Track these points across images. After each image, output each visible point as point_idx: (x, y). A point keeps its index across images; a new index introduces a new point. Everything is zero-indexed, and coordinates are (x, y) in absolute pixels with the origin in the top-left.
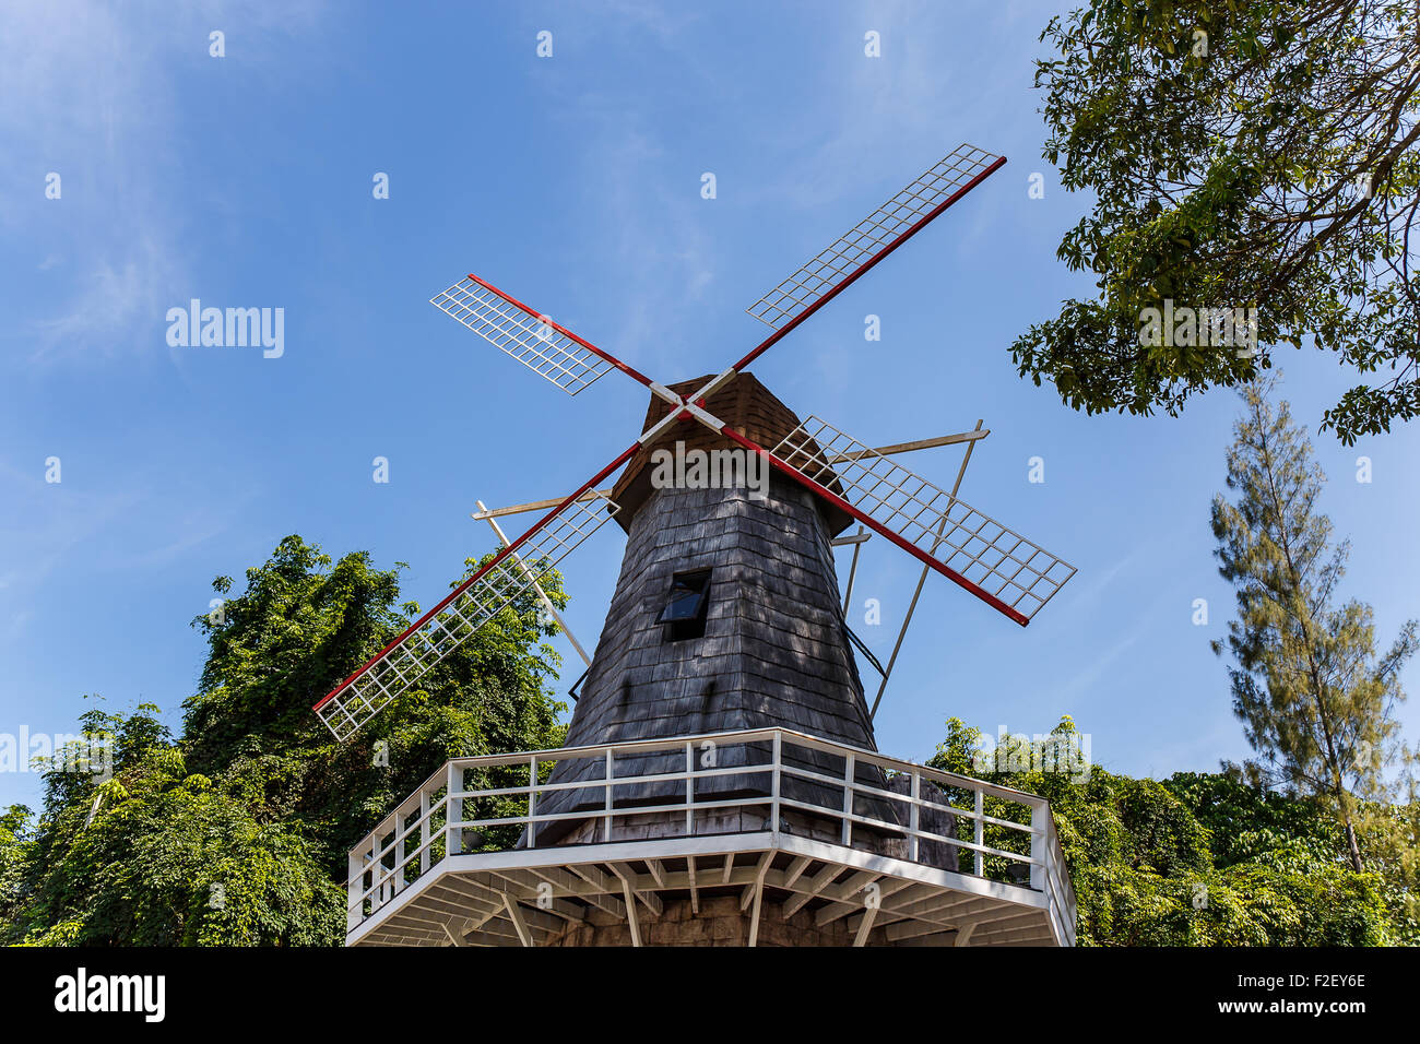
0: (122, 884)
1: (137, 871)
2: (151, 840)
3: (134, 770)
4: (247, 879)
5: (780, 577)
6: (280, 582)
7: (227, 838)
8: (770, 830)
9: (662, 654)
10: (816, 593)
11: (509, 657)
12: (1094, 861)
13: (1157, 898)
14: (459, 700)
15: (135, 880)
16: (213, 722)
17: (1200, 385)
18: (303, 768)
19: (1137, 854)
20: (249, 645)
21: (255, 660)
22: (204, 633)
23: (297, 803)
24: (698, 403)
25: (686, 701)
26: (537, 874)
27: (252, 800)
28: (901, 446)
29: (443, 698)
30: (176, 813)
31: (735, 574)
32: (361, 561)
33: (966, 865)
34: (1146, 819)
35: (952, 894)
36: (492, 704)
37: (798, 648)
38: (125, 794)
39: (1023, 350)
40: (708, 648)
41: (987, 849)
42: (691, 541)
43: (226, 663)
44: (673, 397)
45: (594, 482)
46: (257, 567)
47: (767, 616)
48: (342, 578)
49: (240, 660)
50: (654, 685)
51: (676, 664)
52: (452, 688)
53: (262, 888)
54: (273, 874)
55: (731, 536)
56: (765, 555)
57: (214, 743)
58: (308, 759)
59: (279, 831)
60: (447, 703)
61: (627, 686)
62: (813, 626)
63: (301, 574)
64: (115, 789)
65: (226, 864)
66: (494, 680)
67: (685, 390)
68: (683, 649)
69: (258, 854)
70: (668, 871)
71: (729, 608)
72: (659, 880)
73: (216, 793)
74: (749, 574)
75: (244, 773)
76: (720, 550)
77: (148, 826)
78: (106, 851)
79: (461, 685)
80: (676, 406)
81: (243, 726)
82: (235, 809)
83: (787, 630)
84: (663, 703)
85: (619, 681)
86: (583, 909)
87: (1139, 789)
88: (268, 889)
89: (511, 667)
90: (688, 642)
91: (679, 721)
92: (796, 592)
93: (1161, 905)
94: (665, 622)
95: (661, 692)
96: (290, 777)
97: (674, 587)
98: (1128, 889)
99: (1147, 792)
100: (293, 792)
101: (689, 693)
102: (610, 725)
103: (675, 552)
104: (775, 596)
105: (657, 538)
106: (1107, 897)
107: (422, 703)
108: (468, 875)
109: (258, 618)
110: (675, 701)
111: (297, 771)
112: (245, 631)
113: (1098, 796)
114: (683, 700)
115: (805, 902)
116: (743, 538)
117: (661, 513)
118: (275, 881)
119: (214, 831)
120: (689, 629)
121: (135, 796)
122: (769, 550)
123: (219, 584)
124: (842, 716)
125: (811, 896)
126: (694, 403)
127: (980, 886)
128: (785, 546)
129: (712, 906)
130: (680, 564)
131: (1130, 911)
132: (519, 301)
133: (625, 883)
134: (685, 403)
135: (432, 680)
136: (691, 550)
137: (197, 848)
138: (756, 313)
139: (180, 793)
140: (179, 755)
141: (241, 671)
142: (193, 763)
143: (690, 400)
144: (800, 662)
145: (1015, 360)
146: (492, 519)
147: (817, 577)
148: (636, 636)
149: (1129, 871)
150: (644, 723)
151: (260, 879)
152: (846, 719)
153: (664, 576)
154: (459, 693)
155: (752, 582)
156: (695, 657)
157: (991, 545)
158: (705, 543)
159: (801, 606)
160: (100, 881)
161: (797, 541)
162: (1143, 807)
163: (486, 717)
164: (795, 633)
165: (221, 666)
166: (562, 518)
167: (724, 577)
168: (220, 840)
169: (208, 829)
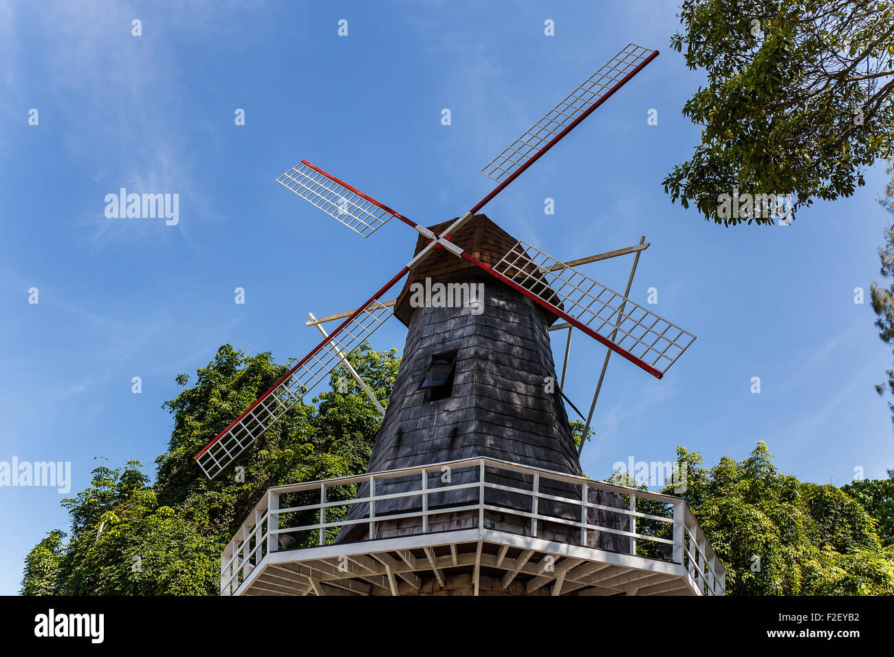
0: (115, 580)
1: (124, 571)
2: (134, 551)
3: (125, 505)
4: (193, 574)
5: (506, 353)
6: (218, 376)
7: (182, 547)
8: (477, 527)
9: (423, 410)
10: (531, 363)
11: (368, 419)
12: (785, 543)
13: (835, 568)
14: (335, 449)
15: (123, 577)
16: (175, 471)
17: (807, 201)
18: (234, 499)
19: (822, 538)
20: (199, 419)
21: (203, 428)
22: (171, 412)
23: (230, 523)
24: (446, 238)
25: (438, 442)
26: (328, 563)
27: (200, 521)
28: (589, 258)
29: (326, 448)
30: (150, 531)
31: (472, 352)
32: (266, 358)
33: (621, 546)
34: (828, 513)
35: (613, 568)
36: (358, 451)
37: (517, 401)
38: (118, 520)
39: (672, 183)
40: (453, 405)
41: (638, 536)
42: (444, 333)
43: (184, 431)
44: (430, 234)
45: (377, 296)
46: (203, 367)
47: (496, 381)
48: (253, 371)
49: (192, 429)
50: (417, 432)
51: (432, 417)
52: (330, 441)
53: (202, 580)
54: (210, 570)
55: (471, 327)
56: (495, 339)
57: (177, 485)
58: (237, 493)
59: (212, 541)
60: (327, 452)
61: (400, 433)
62: (529, 386)
63: (232, 370)
64: (111, 518)
65: (178, 564)
66: (359, 435)
67: (437, 229)
68: (438, 406)
69: (199, 557)
70: (417, 558)
71: (468, 377)
72: (411, 565)
73: (176, 518)
74: (482, 352)
75: (194, 504)
76: (463, 337)
77: (133, 541)
78: (106, 559)
79: (336, 439)
80: (432, 240)
81: (194, 474)
82: (188, 528)
83: (509, 389)
84: (422, 444)
85: (395, 431)
86: (369, 587)
87: (822, 492)
88: (206, 580)
89: (371, 425)
90: (440, 401)
91: (433, 454)
92: (516, 363)
93: (836, 573)
94: (426, 388)
95: (422, 436)
96: (225, 506)
97: (432, 364)
98: (814, 563)
99: (828, 493)
100: (228, 515)
101: (439, 435)
102: (388, 460)
103: (434, 340)
104: (501, 367)
105: (422, 332)
106: (797, 570)
107: (310, 452)
108: (283, 565)
109: (203, 401)
110: (431, 442)
111: (230, 501)
112: (196, 409)
113: (789, 498)
114: (436, 441)
115: (514, 576)
116: (478, 328)
117: (426, 314)
118: (211, 575)
119: (174, 543)
120: (441, 392)
121: (126, 522)
122: (498, 335)
123: (180, 380)
124: (548, 447)
125: (516, 573)
126: (444, 237)
127: (635, 562)
128: (510, 332)
129: (453, 581)
130: (437, 348)
131: (815, 578)
132: (333, 175)
133: (387, 567)
134: (438, 238)
135: (318, 437)
136: (444, 338)
137: (162, 554)
138: (487, 172)
139: (153, 519)
140: (153, 494)
141: (193, 436)
142: (163, 499)
143: (441, 236)
144: (519, 410)
145: (667, 190)
146: (319, 325)
147: (532, 352)
148: (407, 399)
149: (815, 550)
150: (410, 458)
151: (201, 574)
152: (551, 450)
153: (426, 357)
154: (334, 444)
155: (485, 358)
156: (445, 411)
157: (638, 323)
158: (453, 333)
159: (521, 373)
160: (103, 579)
161: (519, 327)
162: (826, 504)
163: (353, 460)
164: (516, 392)
165: (180, 434)
166: (356, 322)
167: (465, 355)
168: (178, 549)
169: (170, 542)
